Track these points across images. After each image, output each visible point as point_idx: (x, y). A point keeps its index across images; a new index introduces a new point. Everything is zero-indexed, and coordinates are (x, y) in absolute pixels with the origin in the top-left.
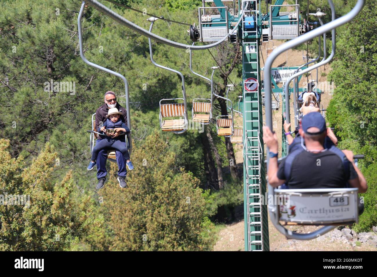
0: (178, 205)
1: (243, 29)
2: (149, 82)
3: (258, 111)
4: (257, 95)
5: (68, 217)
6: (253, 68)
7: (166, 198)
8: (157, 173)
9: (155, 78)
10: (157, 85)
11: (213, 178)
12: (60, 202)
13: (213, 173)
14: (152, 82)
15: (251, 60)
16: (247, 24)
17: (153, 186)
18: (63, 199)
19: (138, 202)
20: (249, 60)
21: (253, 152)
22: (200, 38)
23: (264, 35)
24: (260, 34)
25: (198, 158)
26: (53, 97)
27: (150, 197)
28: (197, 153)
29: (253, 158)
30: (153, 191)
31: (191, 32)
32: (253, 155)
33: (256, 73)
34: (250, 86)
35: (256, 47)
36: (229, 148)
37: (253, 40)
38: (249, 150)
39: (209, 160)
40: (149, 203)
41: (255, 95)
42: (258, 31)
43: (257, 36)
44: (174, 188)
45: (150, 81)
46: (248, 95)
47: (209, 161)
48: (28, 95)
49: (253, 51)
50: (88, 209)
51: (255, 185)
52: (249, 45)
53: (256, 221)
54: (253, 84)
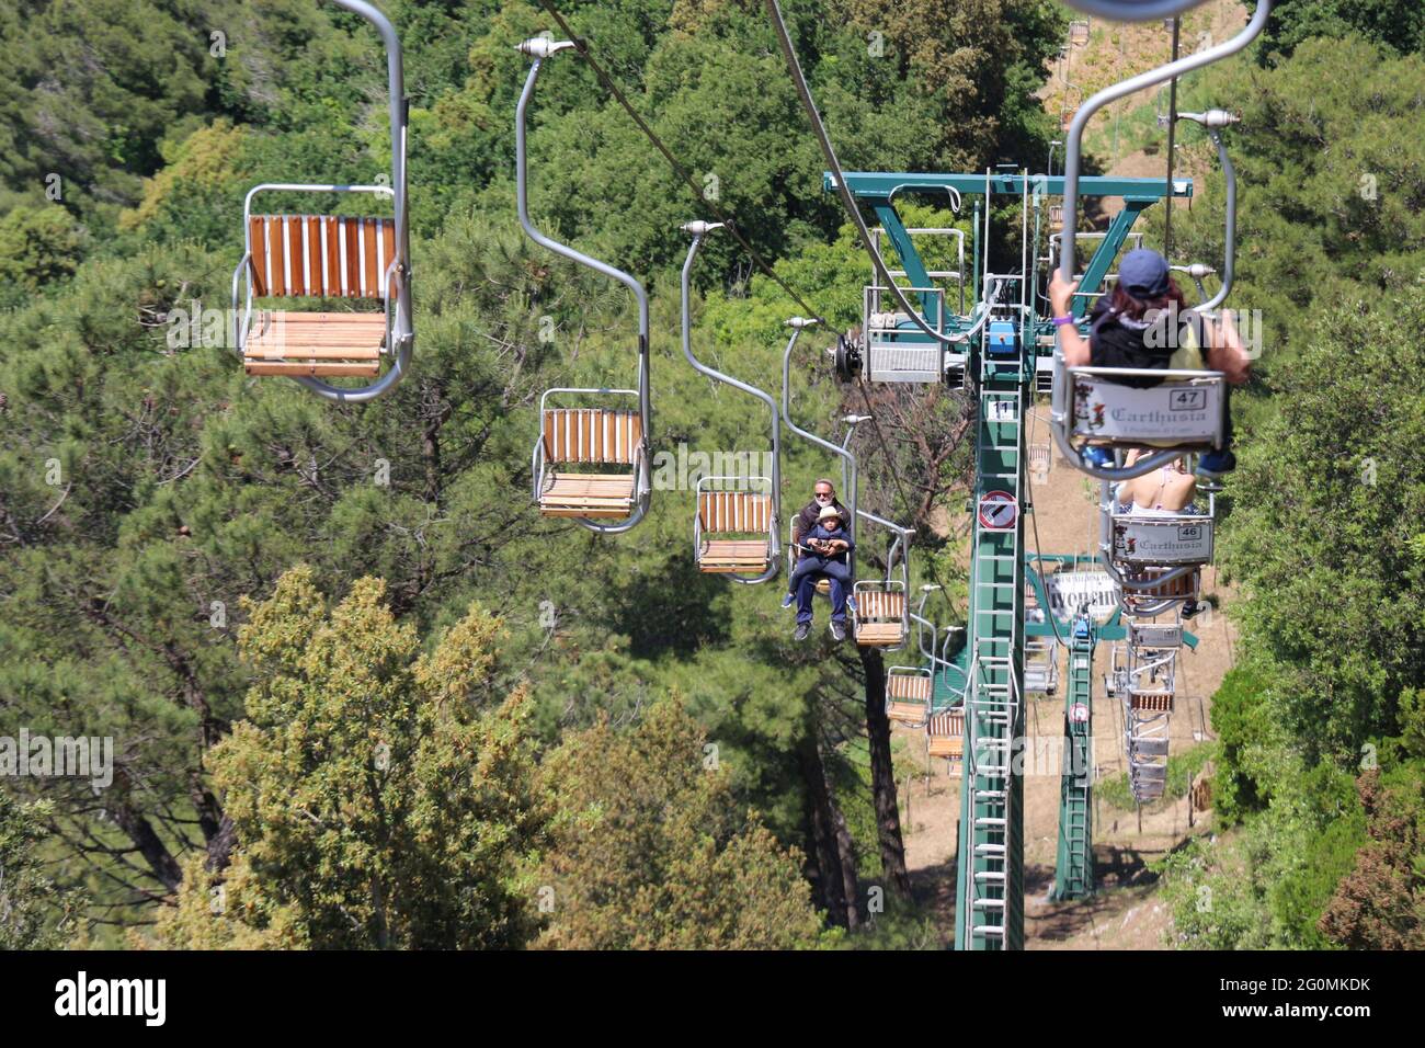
0: (734, 923)
1: (982, 354)
2: (639, 567)
3: (1014, 585)
4: (1011, 541)
5: (512, 799)
6: (1006, 464)
7: (699, 899)
8: (675, 822)
9: (662, 551)
10: (667, 575)
11: (832, 894)
12: (496, 756)
13: (830, 877)
14: (651, 563)
15: (1002, 442)
16: (995, 341)
17: (659, 861)
18: (505, 748)
19: (611, 909)
20: (995, 440)
21: (992, 699)
22: (864, 370)
23: (1040, 373)
24: (1031, 370)
25: (787, 823)
26: (439, 520)
27: (648, 895)
28: (783, 807)
29: (993, 717)
30: (658, 879)
31: (839, 353)
32: (992, 708)
33: (1013, 478)
34: (994, 515)
35: (1015, 407)
36: (882, 807)
37: (1012, 385)
38: (982, 694)
39: (822, 833)
40: (645, 915)
41: (1007, 540)
42: (1026, 361)
43: (1021, 377)
44: (726, 869)
45: (645, 561)
46: (986, 538)
47: (819, 835)
48: (372, 509)
49: (1008, 416)
50: (563, 786)
51: (994, 793)
52: (998, 398)
53: (990, 896)
54: (1003, 507)
